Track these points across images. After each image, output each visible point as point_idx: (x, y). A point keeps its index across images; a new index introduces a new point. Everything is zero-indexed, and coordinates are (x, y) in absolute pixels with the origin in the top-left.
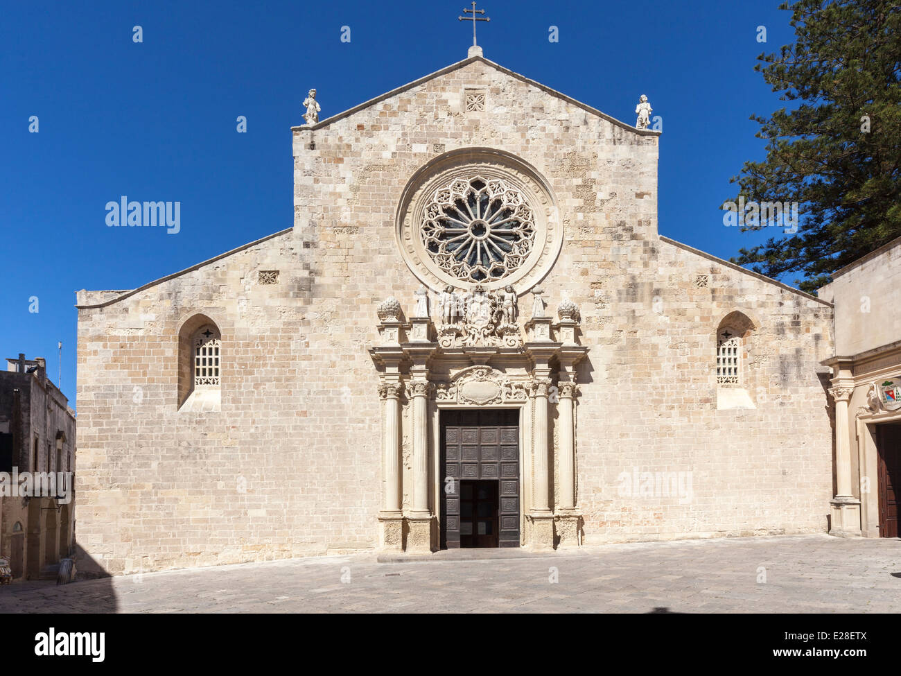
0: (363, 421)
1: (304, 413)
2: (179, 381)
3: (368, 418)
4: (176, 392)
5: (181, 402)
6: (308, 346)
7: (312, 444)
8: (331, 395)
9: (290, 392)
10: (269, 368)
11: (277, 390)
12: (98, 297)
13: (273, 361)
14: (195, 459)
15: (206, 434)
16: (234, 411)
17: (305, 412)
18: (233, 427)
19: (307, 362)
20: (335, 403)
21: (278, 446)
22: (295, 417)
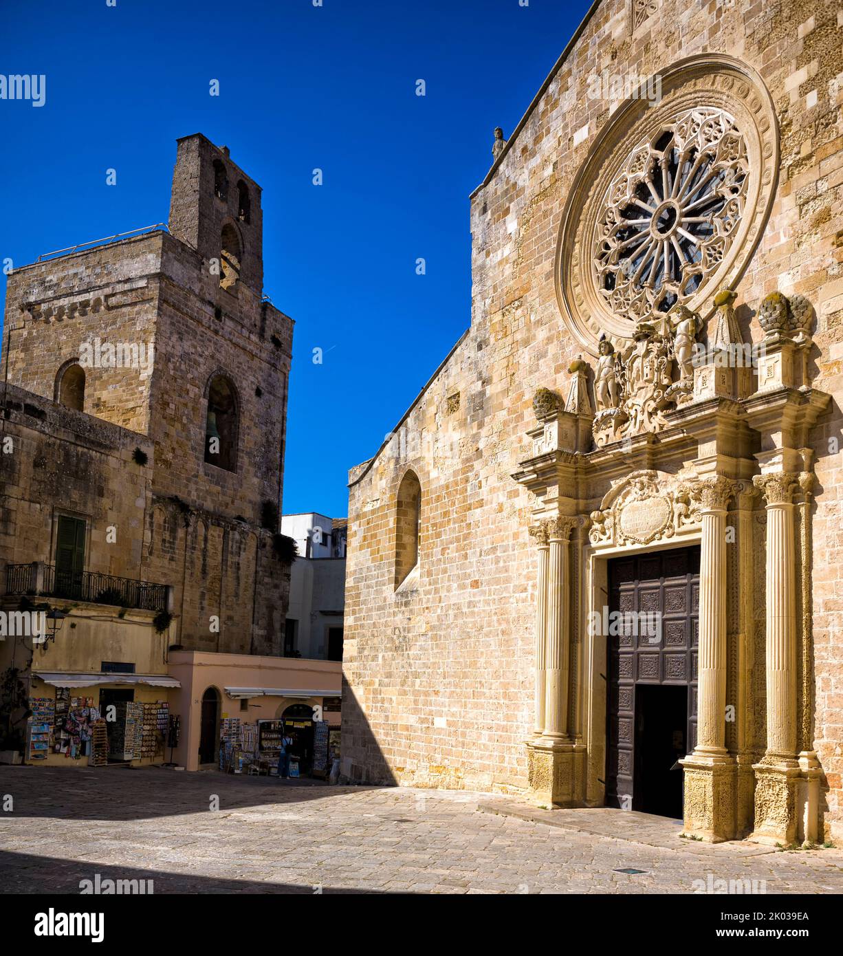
0: (525, 590)
1: (476, 584)
2: (398, 554)
3: (530, 583)
4: (393, 569)
5: (398, 582)
6: (480, 487)
7: (482, 627)
8: (498, 554)
9: (466, 556)
10: (452, 526)
11: (457, 554)
12: (358, 471)
13: (455, 515)
14: (403, 650)
15: (410, 619)
16: (428, 588)
17: (476, 582)
18: (427, 608)
19: (479, 509)
20: (501, 564)
21: (456, 630)
22: (469, 589)
